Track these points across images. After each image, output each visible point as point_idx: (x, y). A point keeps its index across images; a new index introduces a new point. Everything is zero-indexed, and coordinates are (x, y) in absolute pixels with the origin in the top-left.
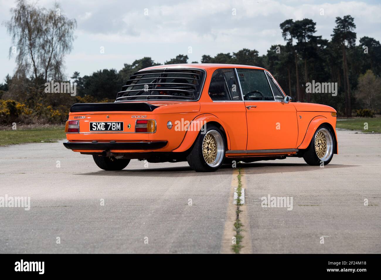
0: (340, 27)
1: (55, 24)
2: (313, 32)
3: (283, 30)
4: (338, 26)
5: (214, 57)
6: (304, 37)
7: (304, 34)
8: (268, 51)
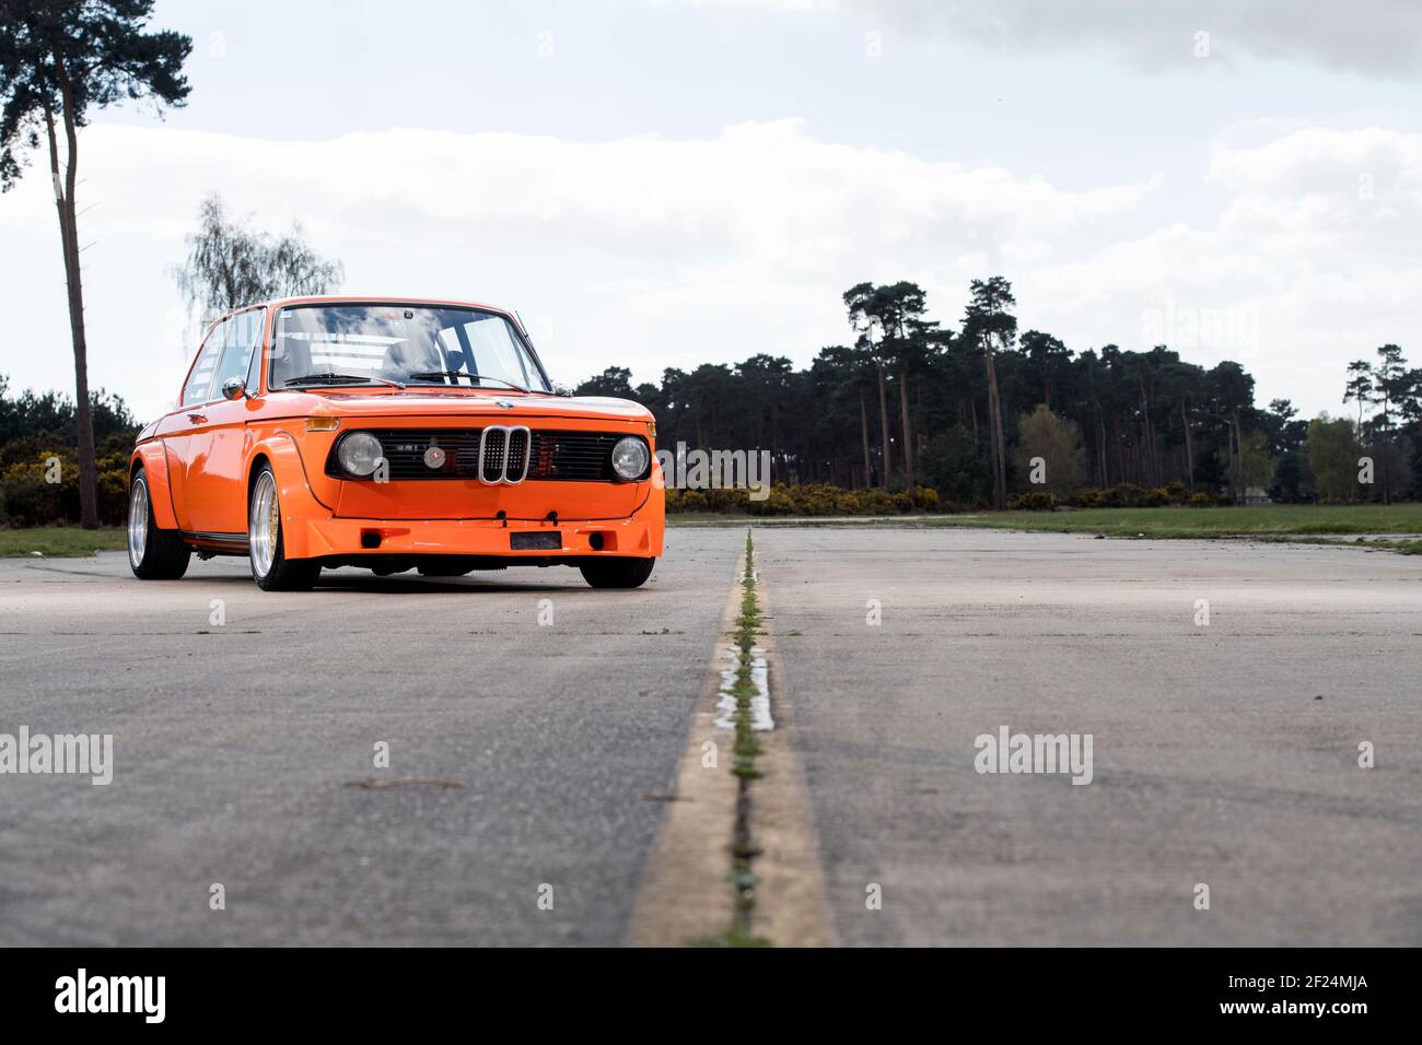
0: (979, 302)
1: (292, 272)
2: (918, 313)
3: (851, 308)
4: (976, 301)
5: (690, 374)
6: (897, 323)
7: (898, 317)
8: (814, 360)
